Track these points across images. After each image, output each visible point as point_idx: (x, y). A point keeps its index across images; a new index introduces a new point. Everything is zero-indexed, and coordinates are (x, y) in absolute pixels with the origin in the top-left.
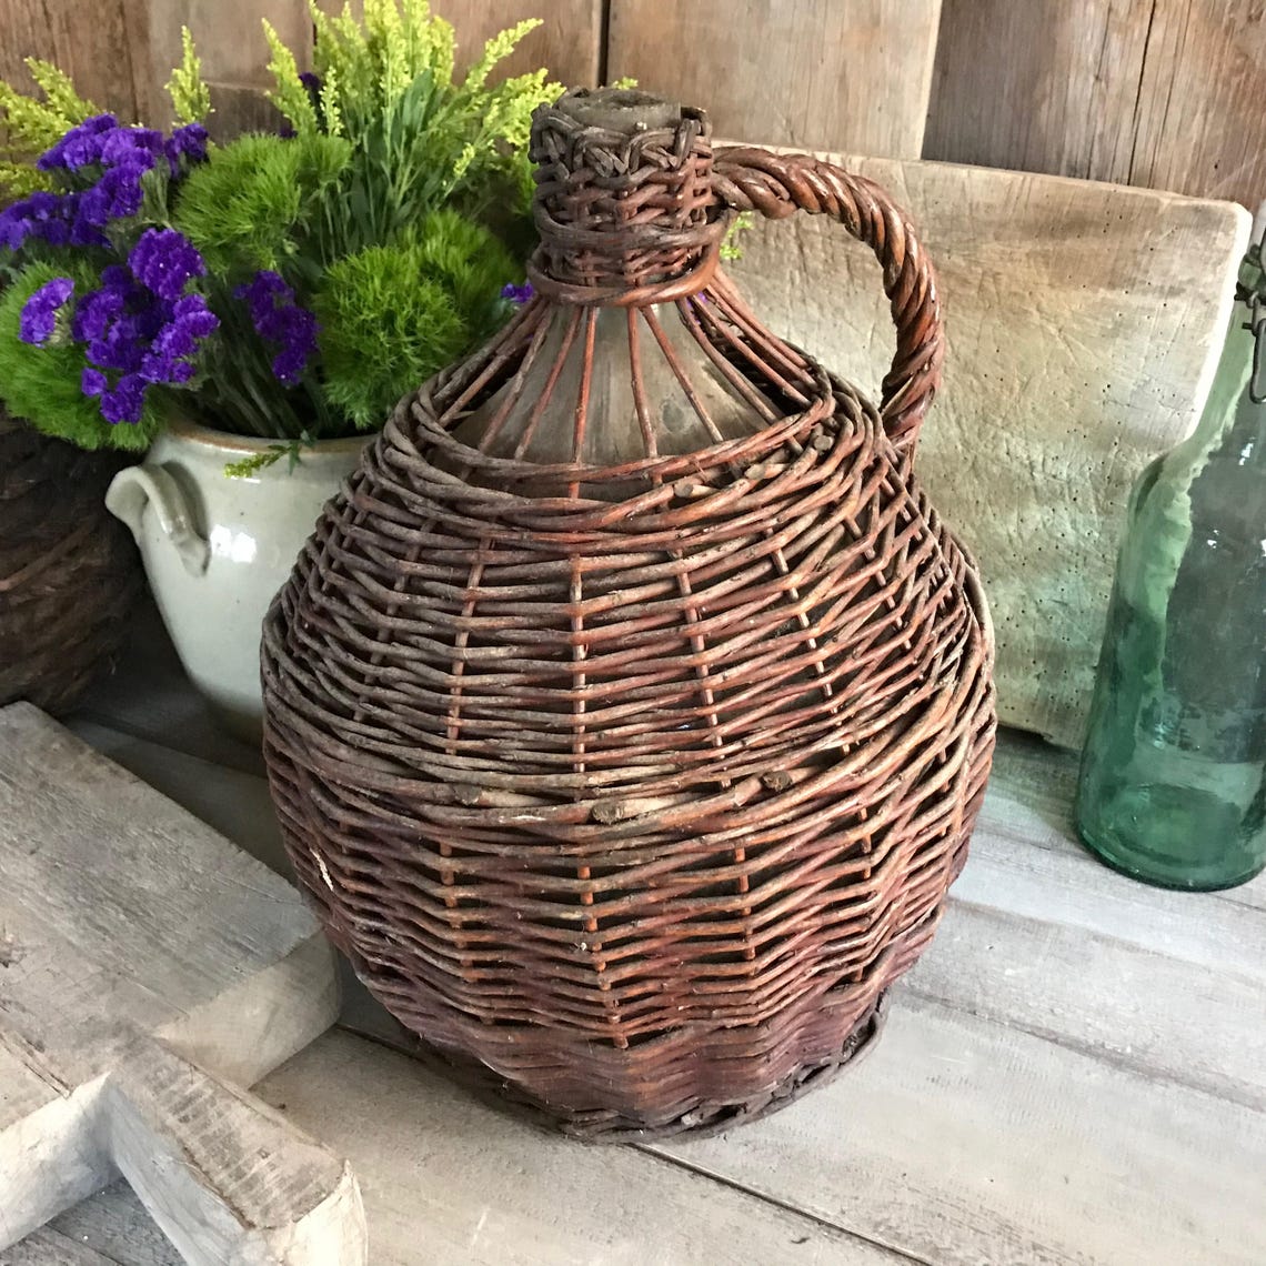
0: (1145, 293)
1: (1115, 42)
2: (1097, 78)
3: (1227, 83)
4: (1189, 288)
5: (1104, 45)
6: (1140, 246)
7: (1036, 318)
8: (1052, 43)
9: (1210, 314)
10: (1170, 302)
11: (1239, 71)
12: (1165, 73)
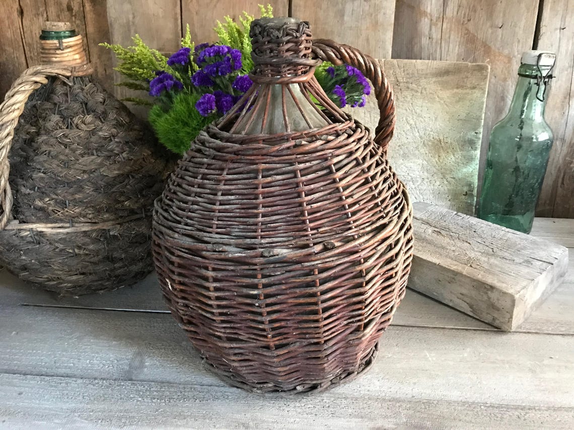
0: (466, 89)
1: (433, 28)
2: (430, 38)
3: (464, 38)
4: (478, 86)
5: (431, 29)
6: (464, 77)
7: (437, 99)
8: (416, 29)
9: (484, 93)
10: (474, 91)
11: (467, 34)
12: (447, 36)
